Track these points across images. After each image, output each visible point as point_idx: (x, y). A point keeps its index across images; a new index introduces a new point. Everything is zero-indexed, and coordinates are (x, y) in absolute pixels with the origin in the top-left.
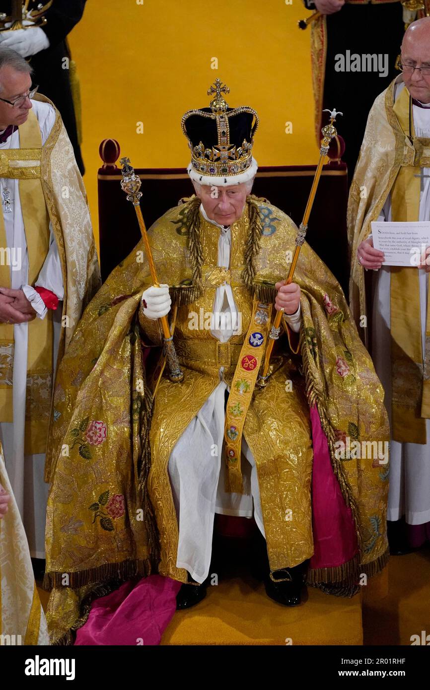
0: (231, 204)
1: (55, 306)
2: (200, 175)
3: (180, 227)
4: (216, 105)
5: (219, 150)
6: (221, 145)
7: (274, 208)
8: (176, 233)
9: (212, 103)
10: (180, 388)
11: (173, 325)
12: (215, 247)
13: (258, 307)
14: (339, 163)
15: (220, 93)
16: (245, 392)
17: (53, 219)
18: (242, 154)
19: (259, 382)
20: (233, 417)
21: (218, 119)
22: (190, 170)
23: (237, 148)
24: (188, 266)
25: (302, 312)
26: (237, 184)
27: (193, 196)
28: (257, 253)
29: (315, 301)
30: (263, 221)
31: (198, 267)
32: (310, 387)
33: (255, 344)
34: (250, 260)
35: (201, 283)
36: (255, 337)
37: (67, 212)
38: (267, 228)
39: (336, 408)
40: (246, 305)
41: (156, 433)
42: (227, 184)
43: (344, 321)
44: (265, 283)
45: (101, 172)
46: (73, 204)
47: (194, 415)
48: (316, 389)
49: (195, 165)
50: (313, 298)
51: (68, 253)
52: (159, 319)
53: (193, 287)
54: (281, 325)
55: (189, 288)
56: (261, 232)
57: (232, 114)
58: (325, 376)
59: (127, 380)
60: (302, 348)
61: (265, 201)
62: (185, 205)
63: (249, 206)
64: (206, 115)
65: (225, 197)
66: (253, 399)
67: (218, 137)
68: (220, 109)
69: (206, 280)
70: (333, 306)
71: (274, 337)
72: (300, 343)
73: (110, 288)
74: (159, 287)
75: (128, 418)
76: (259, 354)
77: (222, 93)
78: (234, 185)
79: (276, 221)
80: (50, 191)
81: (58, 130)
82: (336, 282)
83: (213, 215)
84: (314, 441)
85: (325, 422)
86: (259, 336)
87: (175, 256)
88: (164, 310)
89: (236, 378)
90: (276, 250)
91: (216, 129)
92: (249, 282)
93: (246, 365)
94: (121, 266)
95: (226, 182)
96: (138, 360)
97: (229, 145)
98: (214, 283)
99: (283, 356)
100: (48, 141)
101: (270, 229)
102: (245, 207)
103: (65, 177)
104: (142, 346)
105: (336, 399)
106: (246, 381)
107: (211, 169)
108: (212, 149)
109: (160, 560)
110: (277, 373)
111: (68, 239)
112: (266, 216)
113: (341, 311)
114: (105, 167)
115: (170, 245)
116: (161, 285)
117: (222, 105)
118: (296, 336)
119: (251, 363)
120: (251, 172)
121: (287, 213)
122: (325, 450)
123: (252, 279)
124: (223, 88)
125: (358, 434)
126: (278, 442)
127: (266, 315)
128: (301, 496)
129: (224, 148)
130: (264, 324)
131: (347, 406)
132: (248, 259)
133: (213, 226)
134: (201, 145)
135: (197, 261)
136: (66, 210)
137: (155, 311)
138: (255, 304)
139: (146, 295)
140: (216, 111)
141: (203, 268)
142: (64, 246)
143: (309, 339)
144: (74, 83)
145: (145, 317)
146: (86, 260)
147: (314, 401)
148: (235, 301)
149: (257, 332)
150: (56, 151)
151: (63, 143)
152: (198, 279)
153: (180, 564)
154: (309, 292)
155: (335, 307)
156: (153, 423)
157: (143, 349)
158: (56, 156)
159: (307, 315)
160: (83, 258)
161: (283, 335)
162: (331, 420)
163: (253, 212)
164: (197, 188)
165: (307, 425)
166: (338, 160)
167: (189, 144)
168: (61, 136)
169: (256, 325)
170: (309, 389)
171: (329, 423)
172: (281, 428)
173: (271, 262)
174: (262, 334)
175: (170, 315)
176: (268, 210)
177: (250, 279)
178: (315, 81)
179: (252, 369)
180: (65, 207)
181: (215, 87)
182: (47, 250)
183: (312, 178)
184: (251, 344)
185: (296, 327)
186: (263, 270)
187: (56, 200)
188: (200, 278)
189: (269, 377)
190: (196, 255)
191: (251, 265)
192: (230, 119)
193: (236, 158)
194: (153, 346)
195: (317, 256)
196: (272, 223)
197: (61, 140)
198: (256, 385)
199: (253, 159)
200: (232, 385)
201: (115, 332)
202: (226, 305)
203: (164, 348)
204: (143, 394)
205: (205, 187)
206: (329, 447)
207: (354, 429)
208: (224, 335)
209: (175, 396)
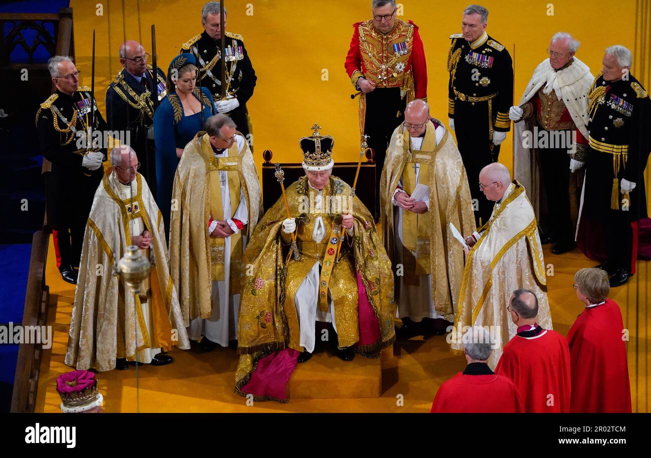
0: (322, 180)
1: (244, 228)
2: (308, 166)
3: (299, 190)
4: (315, 135)
5: (316, 155)
6: (317, 152)
7: (341, 181)
8: (297, 193)
9: (313, 134)
10: (299, 263)
11: (296, 236)
13: (335, 226)
16: (330, 265)
17: (244, 188)
18: (326, 157)
20: (324, 277)
21: (315, 141)
22: (303, 164)
23: (324, 154)
25: (354, 228)
26: (325, 170)
27: (306, 176)
29: (360, 224)
30: (337, 187)
32: (357, 263)
35: (309, 216)
36: (333, 240)
39: (370, 272)
41: (288, 285)
42: (320, 170)
43: (373, 232)
44: (338, 215)
45: (264, 165)
46: (253, 181)
47: (305, 276)
48: (359, 264)
49: (305, 162)
50: (359, 221)
51: (251, 204)
52: (290, 233)
53: (306, 218)
54: (345, 234)
55: (304, 219)
56: (336, 192)
57: (323, 139)
58: (364, 258)
59: (274, 260)
60: (354, 245)
61: (338, 178)
62: (302, 180)
63: (330, 180)
64: (311, 139)
65: (319, 176)
66: (333, 269)
67: (315, 149)
68: (317, 137)
72: (353, 242)
73: (267, 218)
75: (274, 277)
76: (335, 247)
77: (318, 129)
78: (323, 171)
80: (242, 176)
81: (246, 148)
82: (370, 214)
83: (313, 185)
84: (359, 287)
85: (364, 279)
86: (335, 240)
87: (297, 203)
88: (292, 229)
89: (325, 259)
91: (315, 145)
92: (331, 215)
93: (329, 253)
96: (280, 252)
97: (321, 153)
98: (315, 216)
99: (346, 250)
101: (340, 190)
103: (249, 169)
105: (369, 268)
106: (330, 260)
107: (312, 164)
108: (313, 154)
109: (289, 341)
110: (343, 257)
112: (338, 185)
114: (266, 162)
115: (294, 198)
116: (291, 218)
117: (318, 134)
118: (351, 239)
119: (332, 252)
120: (331, 165)
121: (347, 183)
122: (364, 291)
124: (318, 127)
125: (380, 283)
126: (343, 289)
127: (338, 230)
128: (354, 314)
129: (318, 154)
130: (337, 234)
131: (374, 270)
133: (314, 190)
134: (308, 152)
137: (288, 230)
138: (333, 225)
139: (284, 222)
140: (315, 138)
142: (249, 200)
143: (357, 241)
144: (249, 125)
145: (284, 232)
146: (258, 205)
147: (359, 269)
148: (324, 224)
149: (334, 238)
151: (248, 154)
153: (301, 344)
154: (357, 219)
155: (369, 225)
156: (287, 280)
157: (282, 246)
158: (245, 159)
159: (356, 229)
163: (332, 183)
164: (306, 172)
165: (356, 281)
166: (372, 160)
167: (303, 152)
168: (247, 151)
169: (334, 235)
171: (366, 279)
172: (345, 283)
174: (337, 238)
175: (295, 232)
176: (339, 182)
178: (360, 123)
179: (332, 255)
180: (249, 182)
181: (314, 126)
182: (239, 202)
183: (357, 168)
184: (332, 243)
185: (351, 235)
187: (245, 180)
189: (340, 259)
192: (321, 141)
193: (324, 158)
196: (342, 188)
198: (334, 262)
199: (332, 159)
200: (323, 262)
201: (270, 239)
202: (320, 226)
203: (292, 246)
204: (282, 267)
205: (310, 171)
206: (366, 290)
207: (378, 280)
208: (319, 240)
209: (296, 267)
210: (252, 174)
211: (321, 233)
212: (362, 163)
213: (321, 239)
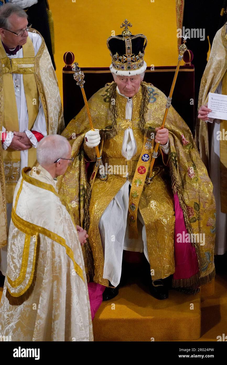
0: (133, 86)
2: (117, 70)
3: (106, 98)
4: (125, 33)
5: (126, 57)
6: (127, 54)
7: (155, 88)
8: (104, 102)
9: (123, 32)
10: (105, 183)
11: (101, 150)
12: (124, 109)
13: (147, 140)
14: (190, 65)
15: (127, 27)
16: (140, 185)
17: (41, 95)
18: (138, 59)
19: (147, 181)
20: (133, 199)
21: (126, 40)
22: (111, 68)
23: (136, 56)
24: (110, 118)
25: (169, 144)
26: (136, 75)
27: (113, 82)
28: (146, 112)
29: (176, 138)
30: (149, 95)
31: (115, 119)
32: (174, 183)
33: (145, 160)
34: (143, 116)
35: (117, 128)
36: (145, 157)
37: (48, 91)
38: (152, 99)
39: (188, 195)
40: (140, 140)
41: (92, 207)
43: (192, 148)
44: (150, 128)
45: (64, 69)
46: (51, 87)
47: (113, 198)
48: (177, 185)
49: (114, 65)
50: (175, 136)
51: (49, 113)
52: (94, 147)
53: (112, 130)
54: (159, 150)
55: (110, 130)
56: (149, 101)
57: (134, 38)
58: (182, 177)
59: (77, 179)
60: (170, 163)
61: (151, 85)
62: (109, 86)
63: (142, 87)
64: (120, 38)
65: (129, 82)
66: (144, 190)
67: (125, 50)
68: (127, 35)
69: (119, 126)
70: (186, 140)
71: (155, 157)
72: (168, 160)
73: (69, 131)
74: (94, 130)
75: (78, 200)
76: (147, 165)
77: (128, 27)
78: (134, 76)
79: (156, 95)
80: (39, 80)
81: (43, 48)
82: (188, 128)
83: (123, 92)
84: (176, 212)
85: (182, 202)
86: (147, 156)
87: (103, 113)
88: (97, 142)
89: (135, 178)
90: (156, 110)
91: (125, 45)
92: (142, 127)
93: (140, 171)
94: (75, 119)
95: (130, 74)
96: (83, 169)
97: (132, 54)
98: (123, 128)
99: (160, 167)
100: (38, 54)
101: (153, 99)
102: (140, 88)
103: (47, 73)
104: (85, 161)
105: (188, 190)
106: (140, 179)
107: (122, 67)
108: (122, 56)
109: (94, 275)
110: (156, 176)
111: (49, 105)
112: (151, 93)
113: (191, 143)
114: (66, 66)
115: (100, 107)
116: (95, 129)
117: (128, 33)
118: (166, 156)
119: (143, 170)
120: (143, 69)
121: (162, 91)
122: (182, 217)
123: (144, 125)
124: (129, 24)
125: (199, 209)
126: (157, 212)
127: (151, 145)
128: (169, 241)
129: (129, 56)
130: (150, 149)
131: (193, 194)
132: (142, 115)
133: (122, 97)
134: (117, 54)
135: (115, 116)
136: (48, 90)
137: (92, 143)
138: (145, 139)
139: (87, 135)
140: (125, 36)
141: (117, 120)
142: (47, 109)
143: (173, 158)
144: (50, 22)
145: (87, 146)
146: (58, 116)
147: (176, 191)
148: (135, 137)
149: (146, 154)
150: (42, 59)
151: (46, 54)
152: (115, 125)
153: (105, 276)
154: (173, 133)
155: (187, 141)
156: (91, 202)
157: (86, 163)
158: (42, 61)
159: (172, 145)
160: (56, 115)
161: (159, 156)
162: (185, 201)
163: (144, 90)
164: (115, 77)
165: (172, 203)
166: (190, 63)
167: (111, 53)
168: (45, 51)
169: (146, 150)
170: (173, 185)
171: (184, 202)
172: (158, 205)
173: (153, 117)
174: (149, 155)
175: (100, 145)
176: (152, 89)
177: (142, 126)
178: (178, 22)
179: (143, 174)
180: (47, 88)
181: (124, 24)
182: (38, 112)
183: (174, 73)
184: (143, 160)
185: (166, 151)
186: (150, 121)
187: (42, 85)
188: (116, 125)
189: (152, 178)
190: (114, 113)
191: (143, 118)
192: (132, 40)
193: (135, 61)
194: (91, 161)
195: (178, 114)
196: (154, 96)
197: (45, 53)
198: (145, 182)
199: (144, 62)
200: (133, 181)
202: (129, 140)
203: (97, 162)
204: (86, 187)
205: (119, 76)
206: (184, 215)
207: (197, 206)
208: (129, 156)
209: (102, 188)
210: (51, 79)
211: (131, 149)
212: (181, 67)
213: (132, 155)
